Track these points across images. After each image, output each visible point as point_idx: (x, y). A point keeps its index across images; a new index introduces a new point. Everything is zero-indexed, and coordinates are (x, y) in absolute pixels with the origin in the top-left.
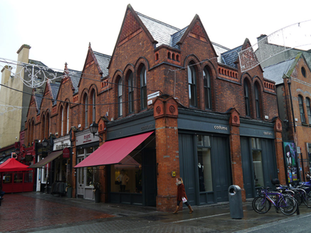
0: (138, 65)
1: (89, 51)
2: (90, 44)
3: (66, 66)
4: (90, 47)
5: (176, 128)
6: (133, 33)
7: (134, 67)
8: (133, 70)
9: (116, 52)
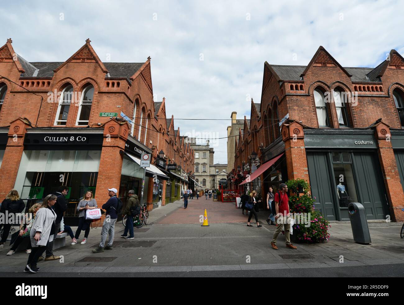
0: (273, 103)
1: (252, 104)
2: (252, 99)
3: (245, 118)
4: (252, 102)
5: (303, 148)
6: (269, 80)
7: (271, 106)
8: (271, 108)
9: (263, 99)
